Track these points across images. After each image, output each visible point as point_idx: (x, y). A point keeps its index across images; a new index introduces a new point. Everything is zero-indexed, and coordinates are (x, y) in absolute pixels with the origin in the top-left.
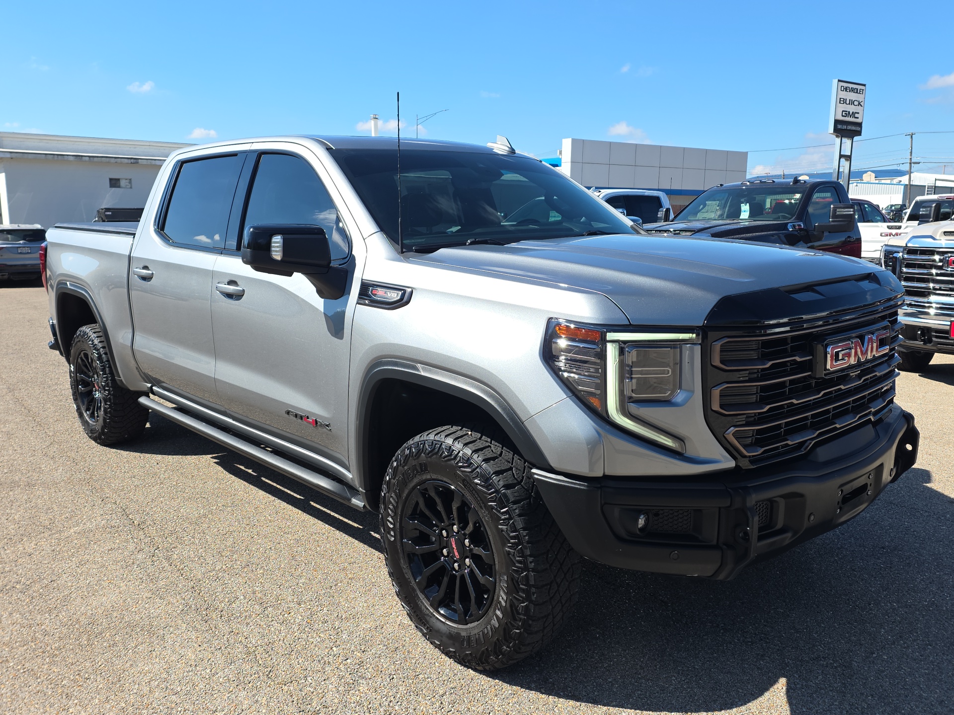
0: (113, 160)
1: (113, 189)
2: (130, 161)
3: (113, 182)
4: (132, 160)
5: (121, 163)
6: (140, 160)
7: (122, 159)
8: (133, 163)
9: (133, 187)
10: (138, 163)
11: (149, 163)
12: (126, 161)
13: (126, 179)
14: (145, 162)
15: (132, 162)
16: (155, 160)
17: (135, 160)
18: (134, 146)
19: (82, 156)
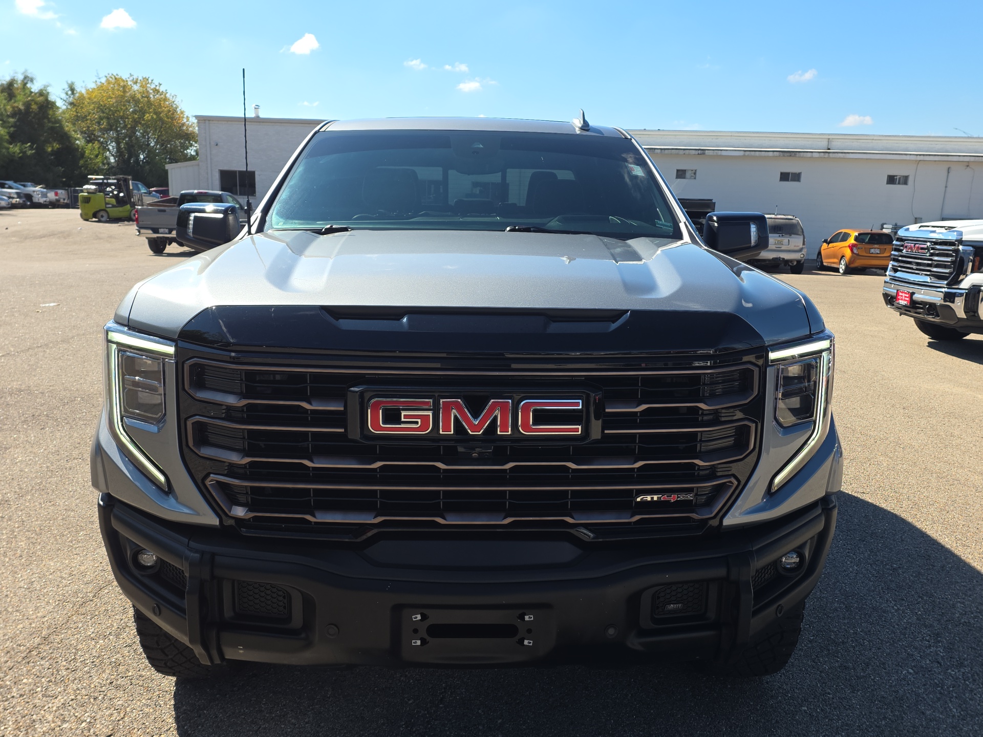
0: (681, 152)
1: (679, 180)
2: (697, 152)
3: (680, 173)
4: (699, 151)
5: (689, 154)
6: (707, 151)
7: (690, 151)
8: (701, 154)
9: (697, 178)
10: (704, 154)
11: (715, 154)
12: (694, 152)
13: (692, 170)
14: (711, 153)
15: (699, 153)
16: (721, 150)
17: (702, 151)
18: (716, 137)
19: (655, 149)
